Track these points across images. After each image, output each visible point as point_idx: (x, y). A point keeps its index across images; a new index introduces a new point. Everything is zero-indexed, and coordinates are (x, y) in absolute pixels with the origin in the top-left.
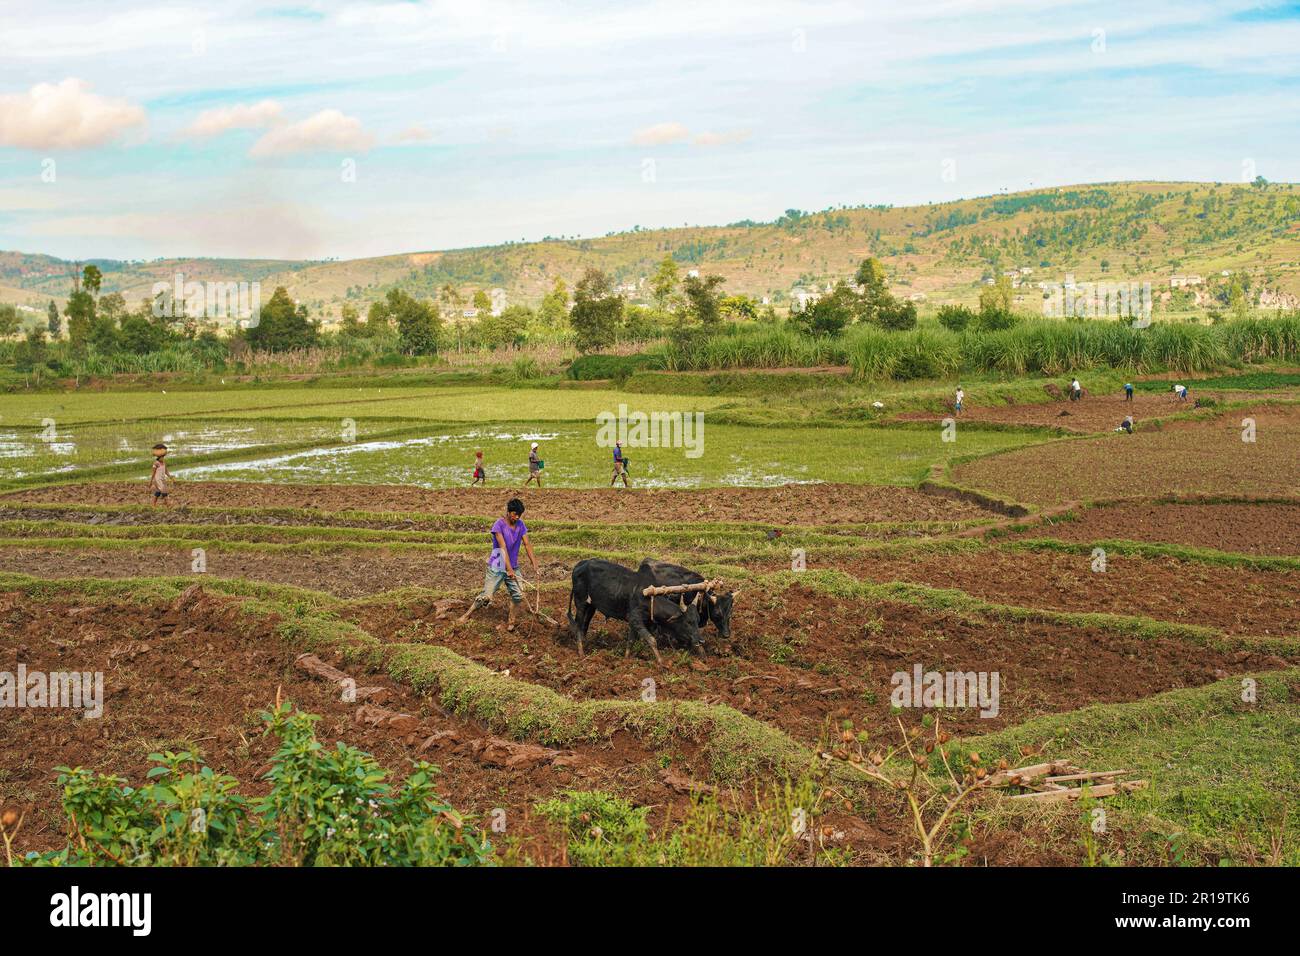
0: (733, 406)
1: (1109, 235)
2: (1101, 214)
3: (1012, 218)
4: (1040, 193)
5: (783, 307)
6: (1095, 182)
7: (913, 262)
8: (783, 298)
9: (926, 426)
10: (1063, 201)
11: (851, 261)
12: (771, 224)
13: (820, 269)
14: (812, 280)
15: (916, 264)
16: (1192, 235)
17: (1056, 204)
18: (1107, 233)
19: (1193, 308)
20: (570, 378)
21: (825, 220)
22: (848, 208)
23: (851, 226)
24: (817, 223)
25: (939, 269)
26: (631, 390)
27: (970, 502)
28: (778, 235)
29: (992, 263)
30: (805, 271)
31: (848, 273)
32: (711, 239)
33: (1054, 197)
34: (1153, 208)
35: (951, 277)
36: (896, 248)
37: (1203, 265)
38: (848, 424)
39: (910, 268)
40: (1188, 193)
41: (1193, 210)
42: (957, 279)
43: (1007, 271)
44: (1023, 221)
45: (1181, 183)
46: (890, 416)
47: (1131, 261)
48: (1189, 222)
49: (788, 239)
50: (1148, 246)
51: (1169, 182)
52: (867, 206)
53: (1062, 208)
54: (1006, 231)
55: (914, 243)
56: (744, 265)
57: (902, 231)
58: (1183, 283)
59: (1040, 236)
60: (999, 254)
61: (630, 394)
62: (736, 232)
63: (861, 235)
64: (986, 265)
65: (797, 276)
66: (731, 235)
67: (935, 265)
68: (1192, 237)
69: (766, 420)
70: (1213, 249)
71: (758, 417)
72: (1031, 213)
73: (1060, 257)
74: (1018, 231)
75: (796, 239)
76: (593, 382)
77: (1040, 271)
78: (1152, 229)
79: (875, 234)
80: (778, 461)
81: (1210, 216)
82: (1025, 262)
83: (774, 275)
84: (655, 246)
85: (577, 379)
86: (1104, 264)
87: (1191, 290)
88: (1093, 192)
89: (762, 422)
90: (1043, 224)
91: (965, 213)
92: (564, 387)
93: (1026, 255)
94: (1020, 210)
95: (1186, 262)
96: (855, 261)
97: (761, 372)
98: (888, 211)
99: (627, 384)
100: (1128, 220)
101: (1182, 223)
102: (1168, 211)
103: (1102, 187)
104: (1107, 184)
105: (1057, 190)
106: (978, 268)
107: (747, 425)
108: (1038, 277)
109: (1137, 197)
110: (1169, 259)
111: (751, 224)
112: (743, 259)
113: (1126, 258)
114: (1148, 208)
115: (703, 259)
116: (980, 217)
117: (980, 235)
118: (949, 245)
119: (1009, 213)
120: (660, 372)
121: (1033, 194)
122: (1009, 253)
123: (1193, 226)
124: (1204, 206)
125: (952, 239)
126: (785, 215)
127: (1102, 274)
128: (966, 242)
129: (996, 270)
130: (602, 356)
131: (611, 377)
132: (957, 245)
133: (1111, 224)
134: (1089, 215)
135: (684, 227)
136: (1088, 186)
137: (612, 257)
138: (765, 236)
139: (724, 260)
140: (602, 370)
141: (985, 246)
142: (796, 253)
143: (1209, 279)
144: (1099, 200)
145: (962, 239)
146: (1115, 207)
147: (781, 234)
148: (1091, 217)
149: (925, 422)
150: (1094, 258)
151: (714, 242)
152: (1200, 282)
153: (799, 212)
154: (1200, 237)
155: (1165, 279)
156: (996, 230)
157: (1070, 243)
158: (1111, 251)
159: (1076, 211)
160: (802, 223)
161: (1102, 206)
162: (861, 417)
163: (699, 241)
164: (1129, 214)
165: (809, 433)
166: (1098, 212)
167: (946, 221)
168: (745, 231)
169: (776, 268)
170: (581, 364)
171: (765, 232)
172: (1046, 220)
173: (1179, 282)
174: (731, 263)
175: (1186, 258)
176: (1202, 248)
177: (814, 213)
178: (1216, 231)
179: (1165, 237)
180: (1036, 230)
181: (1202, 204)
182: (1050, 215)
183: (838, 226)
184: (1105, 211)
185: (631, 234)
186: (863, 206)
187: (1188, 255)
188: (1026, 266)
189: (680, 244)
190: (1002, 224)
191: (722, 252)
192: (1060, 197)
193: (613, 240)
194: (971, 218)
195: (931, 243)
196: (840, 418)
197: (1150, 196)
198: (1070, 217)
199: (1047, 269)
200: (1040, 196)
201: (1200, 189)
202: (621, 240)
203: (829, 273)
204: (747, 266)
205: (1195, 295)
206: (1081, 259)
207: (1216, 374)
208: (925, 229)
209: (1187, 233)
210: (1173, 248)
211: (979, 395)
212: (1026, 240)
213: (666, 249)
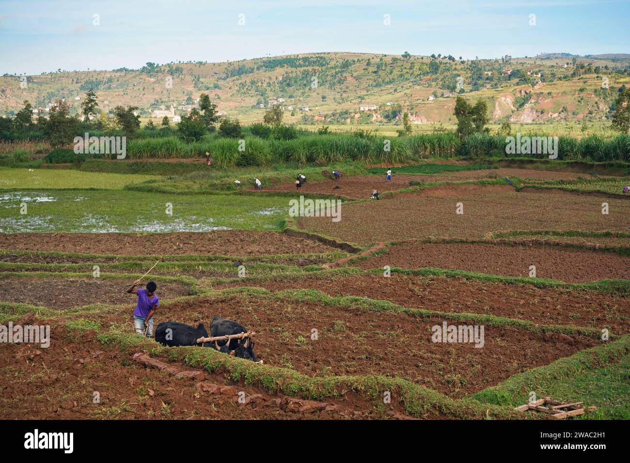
0: (154, 181)
1: (326, 81)
2: (322, 70)
3: (273, 71)
4: (289, 57)
5: (146, 118)
6: (319, 52)
7: (218, 93)
8: (145, 113)
9: (265, 194)
10: (301, 62)
11: (184, 92)
12: (138, 70)
13: (166, 97)
14: (162, 102)
15: (220, 95)
16: (371, 82)
17: (298, 63)
18: (325, 80)
19: (372, 122)
20: (47, 162)
21: (169, 69)
22: (182, 62)
23: (183, 73)
24: (164, 71)
25: (233, 98)
26: (85, 170)
27: (316, 241)
28: (142, 76)
29: (262, 95)
30: (157, 97)
31: (182, 99)
32: (103, 78)
33: (296, 59)
34: (350, 67)
35: (239, 102)
36: (209, 86)
37: (377, 99)
38: (222, 192)
39: (217, 97)
40: (369, 60)
41: (372, 69)
42: (243, 104)
43: (270, 100)
44: (279, 72)
45: (364, 54)
46: (244, 188)
47: (338, 96)
48: (369, 76)
49: (147, 79)
50: (347, 88)
51: (358, 53)
52: (192, 62)
53: (300, 66)
54: (270, 78)
55: (219, 83)
56: (123, 93)
57: (212, 76)
58: (367, 109)
59: (288, 81)
60: (266, 90)
61: (85, 172)
62: (118, 74)
63: (189, 78)
64: (259, 97)
65: (153, 100)
66: (115, 76)
67: (231, 96)
68: (371, 84)
69: (175, 190)
70: (382, 90)
71: (170, 188)
72: (284, 68)
73: (299, 93)
74: (277, 78)
75: (152, 79)
76: (61, 164)
77: (289, 100)
78: (350, 79)
79: (197, 78)
80: (195, 215)
81: (380, 72)
82: (280, 95)
83: (140, 100)
84: (71, 81)
85: (51, 162)
86: (324, 98)
87: (371, 113)
88: (317, 57)
89: (173, 191)
90: (290, 74)
91: (247, 67)
92: (44, 167)
93: (281, 91)
94: (277, 66)
95: (367, 97)
96: (186, 92)
97: (161, 161)
98: (204, 65)
99: (82, 166)
100: (337, 73)
101: (365, 76)
102: (358, 69)
103: (322, 55)
104: (325, 53)
105: (298, 56)
106: (254, 98)
107: (164, 192)
108: (287, 104)
109: (341, 61)
110: (359, 95)
111: (126, 70)
112: (122, 90)
113: (335, 94)
114: (347, 67)
115: (98, 89)
116: (255, 70)
117: (255, 80)
118: (238, 85)
119: (272, 68)
120: (102, 160)
121: (285, 57)
122: (271, 90)
123: (371, 77)
124: (377, 67)
125: (240, 81)
126: (146, 66)
127: (322, 103)
128: (248, 83)
129: (264, 99)
130: (65, 150)
131: (72, 162)
132: (243, 85)
133: (327, 76)
134: (315, 70)
135: (87, 70)
136: (314, 54)
137: (45, 86)
138: (134, 77)
139: (110, 90)
140: (67, 158)
141: (259, 86)
142: (152, 87)
143: (380, 107)
144: (321, 62)
145: (246, 81)
146: (329, 66)
147: (144, 76)
148: (316, 71)
149: (264, 192)
150: (318, 94)
151: (105, 79)
152: (375, 108)
153: (154, 64)
154: (375, 84)
155: (356, 106)
156: (264, 77)
157: (305, 85)
158: (327, 90)
159: (309, 67)
160: (156, 70)
161: (322, 65)
162: (229, 189)
163: (96, 79)
164: (337, 70)
165: (202, 198)
166: (320, 69)
167: (238, 70)
168: (123, 74)
169: (141, 96)
170: (54, 154)
171: (134, 75)
172: (292, 72)
173: (365, 108)
174: (115, 92)
175: (367, 95)
176: (376, 89)
177: (163, 65)
178: (383, 81)
179: (356, 83)
180: (287, 77)
181: (376, 66)
182: (294, 69)
183: (176, 73)
184: (324, 68)
185: (56, 74)
186: (190, 62)
187: (368, 93)
188: (281, 97)
189: (85, 80)
190: (268, 74)
191: (110, 86)
192: (299, 60)
193: (45, 77)
194: (250, 70)
195: (228, 83)
196: (217, 189)
197: (348, 60)
198: (305, 71)
199: (293, 99)
200: (288, 59)
201: (375, 57)
202: (50, 77)
203: (171, 99)
204: (124, 94)
205: (373, 116)
206: (311, 94)
207: (405, 164)
208: (225, 75)
209: (368, 81)
210: (361, 89)
211: (289, 176)
212: (281, 83)
213: (77, 83)
